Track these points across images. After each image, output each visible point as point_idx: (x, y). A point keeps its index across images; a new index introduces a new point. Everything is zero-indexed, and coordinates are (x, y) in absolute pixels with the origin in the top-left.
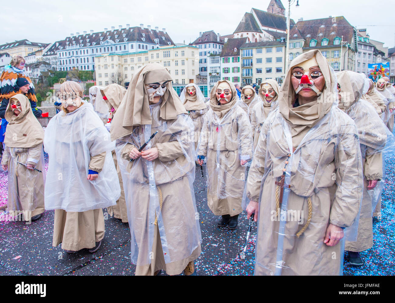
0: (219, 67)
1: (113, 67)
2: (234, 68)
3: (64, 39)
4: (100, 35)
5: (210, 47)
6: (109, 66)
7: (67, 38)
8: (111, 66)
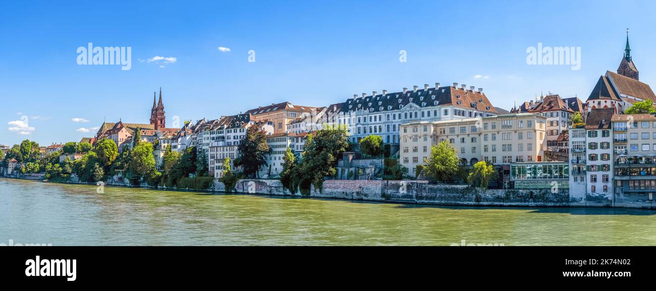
0: (584, 142)
1: (425, 139)
2: (602, 144)
3: (345, 101)
4: (397, 96)
5: (558, 116)
6: (420, 138)
7: (348, 100)
8: (422, 138)
